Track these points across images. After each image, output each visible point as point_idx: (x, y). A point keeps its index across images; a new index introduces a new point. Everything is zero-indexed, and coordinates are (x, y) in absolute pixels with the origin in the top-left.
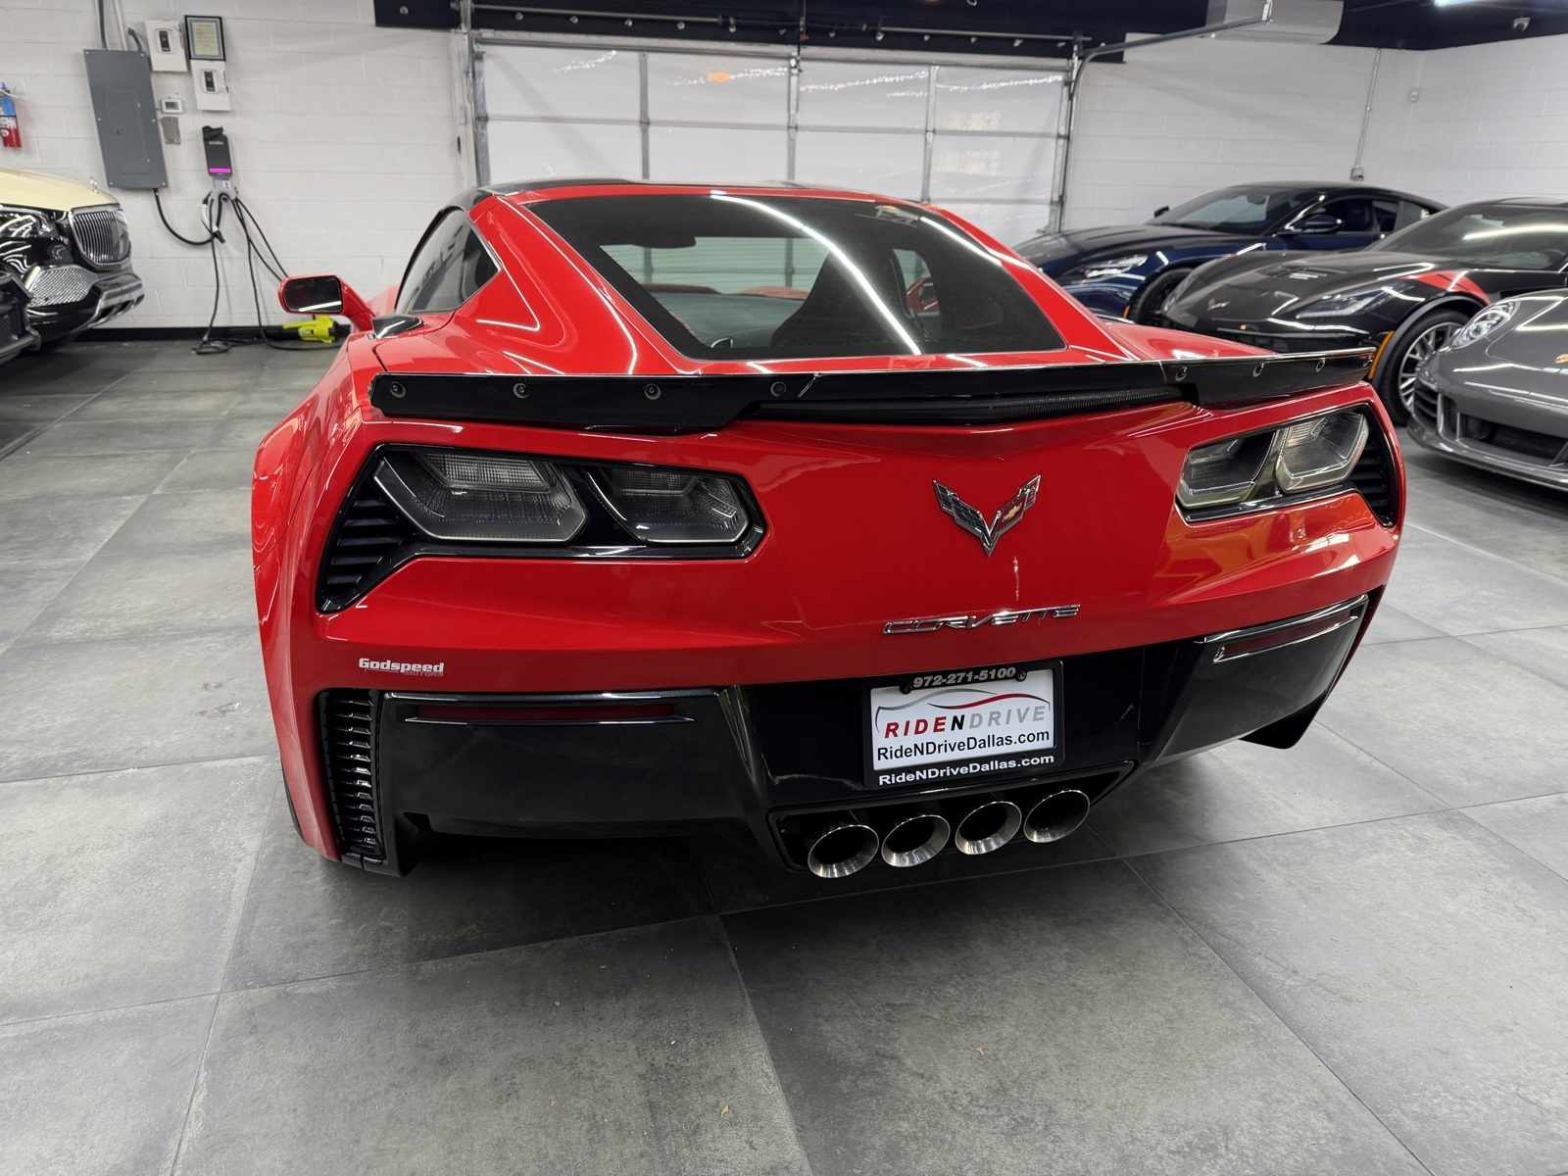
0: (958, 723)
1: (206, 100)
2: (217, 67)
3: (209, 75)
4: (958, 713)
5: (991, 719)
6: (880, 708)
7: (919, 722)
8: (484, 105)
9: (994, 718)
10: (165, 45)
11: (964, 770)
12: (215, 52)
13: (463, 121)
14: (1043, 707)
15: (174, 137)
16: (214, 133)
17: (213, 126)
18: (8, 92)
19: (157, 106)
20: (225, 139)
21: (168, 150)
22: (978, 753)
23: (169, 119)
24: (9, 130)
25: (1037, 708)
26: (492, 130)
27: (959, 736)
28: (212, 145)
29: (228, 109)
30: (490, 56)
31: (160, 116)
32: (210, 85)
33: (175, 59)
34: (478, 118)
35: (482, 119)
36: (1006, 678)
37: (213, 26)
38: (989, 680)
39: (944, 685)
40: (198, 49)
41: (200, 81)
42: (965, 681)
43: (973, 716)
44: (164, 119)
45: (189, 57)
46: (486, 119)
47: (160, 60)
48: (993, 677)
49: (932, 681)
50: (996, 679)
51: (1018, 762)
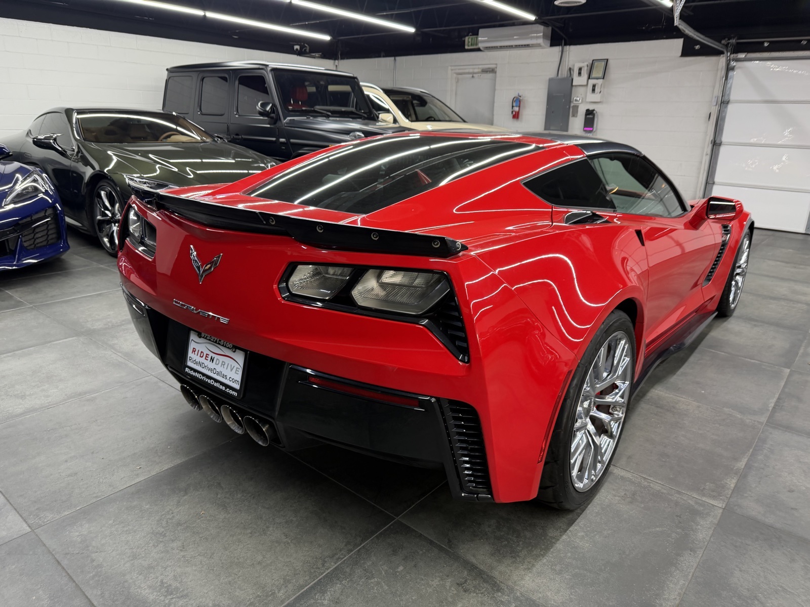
0: (212, 360)
1: (591, 97)
2: (600, 82)
3: (594, 86)
4: (214, 355)
5: (222, 364)
6: (192, 340)
7: (202, 352)
8: (729, 95)
9: (223, 364)
10: (580, 74)
11: (209, 381)
12: (601, 75)
13: (715, 104)
14: (239, 369)
15: (575, 114)
16: (590, 112)
17: (591, 108)
18: (520, 97)
19: (572, 100)
20: (594, 115)
21: (571, 119)
22: (215, 376)
23: (576, 106)
24: (516, 112)
25: (237, 368)
26: (730, 108)
27: (211, 365)
28: (589, 118)
29: (599, 101)
30: (739, 68)
31: (572, 105)
32: (593, 90)
33: (583, 80)
34: (722, 102)
35: (724, 103)
36: (228, 348)
37: (603, 64)
38: (223, 345)
39: (210, 340)
40: (594, 75)
41: (590, 87)
42: (216, 342)
43: (217, 359)
44: (573, 106)
45: (589, 78)
46: (728, 102)
47: (577, 81)
48: (225, 345)
49: (207, 337)
50: (225, 347)
51: (226, 389)
